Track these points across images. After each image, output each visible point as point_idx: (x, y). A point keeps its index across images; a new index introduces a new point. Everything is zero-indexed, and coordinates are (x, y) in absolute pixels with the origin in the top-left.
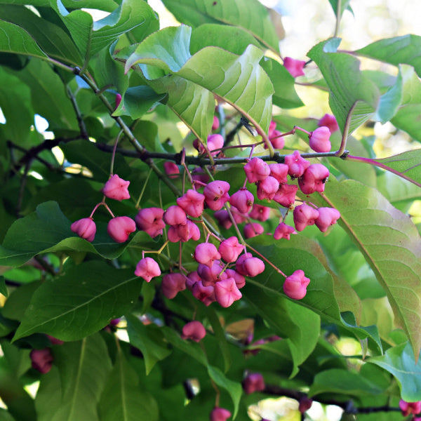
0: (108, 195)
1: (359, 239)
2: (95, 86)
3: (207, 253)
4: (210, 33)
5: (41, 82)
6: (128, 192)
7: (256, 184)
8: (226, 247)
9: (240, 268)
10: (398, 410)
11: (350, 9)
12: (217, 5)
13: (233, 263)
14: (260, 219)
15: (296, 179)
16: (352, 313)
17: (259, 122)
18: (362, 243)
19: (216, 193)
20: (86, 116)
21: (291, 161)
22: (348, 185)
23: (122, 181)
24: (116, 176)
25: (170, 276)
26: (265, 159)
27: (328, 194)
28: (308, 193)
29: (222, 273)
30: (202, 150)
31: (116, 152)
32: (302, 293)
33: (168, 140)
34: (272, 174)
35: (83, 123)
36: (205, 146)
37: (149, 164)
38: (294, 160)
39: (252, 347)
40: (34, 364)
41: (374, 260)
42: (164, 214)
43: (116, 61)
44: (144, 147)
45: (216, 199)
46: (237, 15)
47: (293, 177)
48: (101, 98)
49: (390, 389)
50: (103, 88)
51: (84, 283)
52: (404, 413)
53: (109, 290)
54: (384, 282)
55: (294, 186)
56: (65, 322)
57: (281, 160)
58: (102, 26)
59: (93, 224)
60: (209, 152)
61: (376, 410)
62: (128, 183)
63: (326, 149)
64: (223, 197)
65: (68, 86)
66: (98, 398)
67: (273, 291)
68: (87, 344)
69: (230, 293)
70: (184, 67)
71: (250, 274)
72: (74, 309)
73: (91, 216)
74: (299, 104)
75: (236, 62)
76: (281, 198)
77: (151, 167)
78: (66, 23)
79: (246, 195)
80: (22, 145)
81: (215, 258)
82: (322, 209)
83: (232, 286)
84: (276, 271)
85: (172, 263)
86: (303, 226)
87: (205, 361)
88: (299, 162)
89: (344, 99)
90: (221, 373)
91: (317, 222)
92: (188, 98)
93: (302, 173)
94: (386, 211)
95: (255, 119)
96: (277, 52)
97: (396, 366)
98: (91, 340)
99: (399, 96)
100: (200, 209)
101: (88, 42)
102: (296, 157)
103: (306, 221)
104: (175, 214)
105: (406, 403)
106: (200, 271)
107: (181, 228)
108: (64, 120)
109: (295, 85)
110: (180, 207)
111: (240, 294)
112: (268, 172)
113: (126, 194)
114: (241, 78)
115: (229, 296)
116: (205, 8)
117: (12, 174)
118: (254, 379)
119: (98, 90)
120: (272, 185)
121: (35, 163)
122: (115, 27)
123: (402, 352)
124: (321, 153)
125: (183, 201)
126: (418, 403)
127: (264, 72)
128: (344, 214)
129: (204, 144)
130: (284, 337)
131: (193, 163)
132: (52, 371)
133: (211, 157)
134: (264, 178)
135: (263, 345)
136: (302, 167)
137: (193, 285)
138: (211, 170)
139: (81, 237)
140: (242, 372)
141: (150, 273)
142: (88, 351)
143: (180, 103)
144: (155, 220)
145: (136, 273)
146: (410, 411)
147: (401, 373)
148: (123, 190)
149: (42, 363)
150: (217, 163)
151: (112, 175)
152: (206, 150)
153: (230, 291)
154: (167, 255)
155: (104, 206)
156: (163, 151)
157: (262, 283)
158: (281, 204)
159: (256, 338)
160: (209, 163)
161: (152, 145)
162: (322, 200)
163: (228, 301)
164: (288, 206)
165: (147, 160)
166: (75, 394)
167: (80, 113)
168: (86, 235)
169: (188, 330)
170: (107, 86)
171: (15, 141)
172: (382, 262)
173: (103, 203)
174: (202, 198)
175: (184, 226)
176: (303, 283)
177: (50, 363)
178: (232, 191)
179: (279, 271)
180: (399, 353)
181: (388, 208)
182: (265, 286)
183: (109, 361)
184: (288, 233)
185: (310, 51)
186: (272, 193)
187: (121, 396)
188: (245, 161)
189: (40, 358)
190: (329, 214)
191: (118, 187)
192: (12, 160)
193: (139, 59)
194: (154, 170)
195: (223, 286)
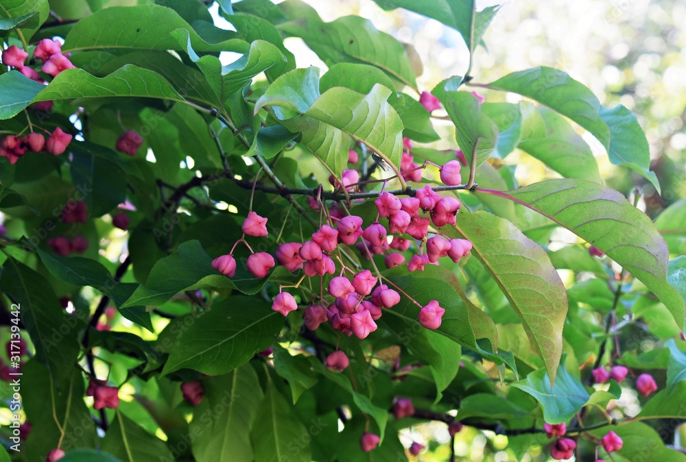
0: (247, 232)
1: (492, 268)
2: (234, 127)
3: (341, 286)
4: (344, 72)
5: (187, 122)
6: (266, 228)
7: (388, 218)
8: (359, 280)
9: (376, 300)
10: (543, 431)
11: (482, 43)
12: (354, 44)
13: (368, 295)
14: (400, 249)
15: (428, 212)
16: (489, 341)
17: (389, 158)
18: (495, 272)
19: (349, 228)
20: (229, 155)
21: (422, 195)
22: (479, 216)
23: (260, 218)
24: (255, 213)
25: (312, 308)
26: (395, 194)
27: (460, 226)
28: (440, 226)
29: (359, 305)
30: (337, 185)
31: (255, 189)
32: (438, 322)
33: (312, 175)
34: (404, 208)
35: (226, 162)
36: (340, 181)
37: (289, 199)
38: (425, 193)
39: (399, 373)
40: (185, 396)
41: (507, 289)
42: (300, 249)
43: (249, 103)
44: (283, 183)
45: (349, 234)
46: (374, 52)
47: (424, 211)
48: (239, 137)
49: (535, 411)
50: (241, 128)
51: (229, 318)
52: (550, 435)
53: (254, 323)
54: (518, 310)
55: (425, 218)
56: (211, 356)
57: (412, 194)
58: (230, 70)
59: (233, 260)
60: (344, 188)
61: (523, 432)
62: (266, 220)
63: (456, 183)
64: (356, 231)
65: (211, 126)
66: (250, 427)
67: (411, 320)
68: (238, 374)
69: (365, 325)
70: (312, 107)
71: (385, 306)
72: (220, 344)
73: (231, 253)
74: (435, 137)
75: (363, 101)
76: (414, 231)
77: (291, 203)
78: (200, 67)
79: (379, 229)
80: (171, 183)
81: (348, 292)
82: (455, 241)
83: (367, 317)
84: (412, 302)
85: (314, 295)
86: (436, 257)
87: (349, 388)
88: (430, 196)
89: (469, 136)
90: (366, 399)
91: (450, 253)
92: (322, 136)
93: (433, 206)
94: (518, 240)
95: (386, 155)
96: (415, 87)
97: (539, 389)
98: (241, 371)
99: (519, 132)
100: (333, 244)
101: (222, 85)
102: (427, 191)
103: (438, 253)
104: (311, 249)
105: (549, 425)
106: (338, 304)
107: (317, 263)
108: (211, 158)
109: (431, 119)
110: (316, 242)
111: (375, 326)
112: (400, 206)
113: (264, 230)
114: (369, 115)
115: (365, 328)
116: (342, 47)
117: (163, 211)
118: (403, 404)
119: (236, 130)
120: (404, 218)
121: (184, 200)
122: (244, 71)
123: (544, 375)
124: (452, 187)
125: (318, 236)
126: (562, 424)
127: (393, 109)
128: (477, 245)
129: (339, 180)
130: (427, 364)
131: (329, 199)
132: (202, 402)
133: (347, 193)
134: (395, 212)
135: (410, 371)
136: (433, 200)
137: (333, 317)
138: (347, 205)
139: (222, 273)
140: (391, 398)
141: (287, 307)
142: (239, 381)
143: (314, 141)
144: (295, 254)
145: (273, 308)
146: (554, 432)
147: (544, 396)
148: (261, 227)
149: (193, 395)
150: (352, 198)
151: (251, 212)
152: (341, 186)
153: (366, 322)
154: (309, 288)
155: (243, 242)
156: (303, 186)
157: (401, 313)
158: (413, 236)
159: (403, 365)
160: (344, 198)
161: (292, 181)
162: (455, 231)
163: (364, 332)
164: (421, 238)
165: (287, 196)
166: (228, 424)
167: (223, 152)
168: (226, 271)
169: (332, 360)
170: (244, 127)
171: (165, 180)
172: (515, 290)
173: (243, 240)
174: (335, 233)
175: (320, 260)
176: (438, 312)
177: (201, 395)
178: (365, 225)
179: (415, 302)
180: (541, 376)
181: (521, 238)
182: (404, 315)
183: (260, 390)
184: (422, 264)
185: (434, 89)
186: (404, 227)
187: (272, 424)
188: (376, 195)
189: (191, 390)
190: (461, 246)
191: (256, 224)
192: (162, 198)
193: (268, 101)
194: (294, 206)
195: (358, 318)
